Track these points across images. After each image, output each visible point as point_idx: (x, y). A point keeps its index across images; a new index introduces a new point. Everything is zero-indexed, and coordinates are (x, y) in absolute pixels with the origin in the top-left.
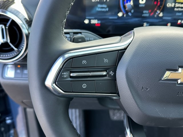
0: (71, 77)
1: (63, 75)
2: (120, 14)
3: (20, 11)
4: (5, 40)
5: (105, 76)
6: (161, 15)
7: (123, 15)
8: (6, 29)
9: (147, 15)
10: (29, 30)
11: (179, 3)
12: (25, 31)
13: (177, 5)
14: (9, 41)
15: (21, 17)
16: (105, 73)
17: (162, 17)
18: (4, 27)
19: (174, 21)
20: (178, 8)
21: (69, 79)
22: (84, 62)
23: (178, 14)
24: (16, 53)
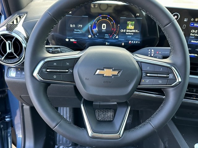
0: (47, 72)
1: (43, 70)
2: (90, 36)
3: (21, 32)
4: (11, 51)
5: (68, 72)
6: (117, 37)
7: (92, 37)
8: (11, 43)
9: (108, 37)
10: (27, 44)
11: (129, 29)
12: (24, 45)
13: (127, 31)
14: (13, 52)
15: (21, 36)
16: (67, 71)
17: (118, 38)
18: (10, 42)
19: (127, 41)
20: (128, 32)
21: (46, 73)
22: (55, 64)
23: (128, 37)
24: (18, 59)
